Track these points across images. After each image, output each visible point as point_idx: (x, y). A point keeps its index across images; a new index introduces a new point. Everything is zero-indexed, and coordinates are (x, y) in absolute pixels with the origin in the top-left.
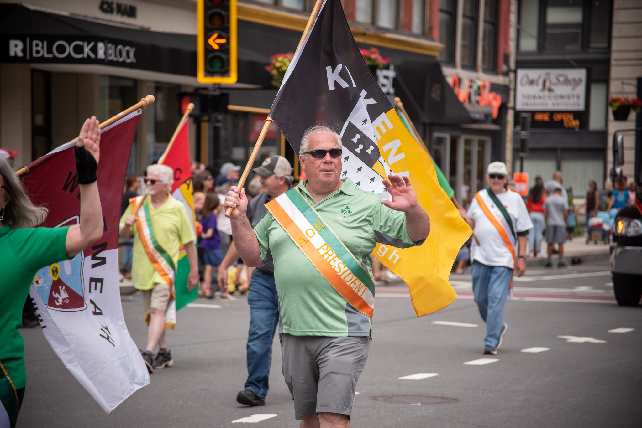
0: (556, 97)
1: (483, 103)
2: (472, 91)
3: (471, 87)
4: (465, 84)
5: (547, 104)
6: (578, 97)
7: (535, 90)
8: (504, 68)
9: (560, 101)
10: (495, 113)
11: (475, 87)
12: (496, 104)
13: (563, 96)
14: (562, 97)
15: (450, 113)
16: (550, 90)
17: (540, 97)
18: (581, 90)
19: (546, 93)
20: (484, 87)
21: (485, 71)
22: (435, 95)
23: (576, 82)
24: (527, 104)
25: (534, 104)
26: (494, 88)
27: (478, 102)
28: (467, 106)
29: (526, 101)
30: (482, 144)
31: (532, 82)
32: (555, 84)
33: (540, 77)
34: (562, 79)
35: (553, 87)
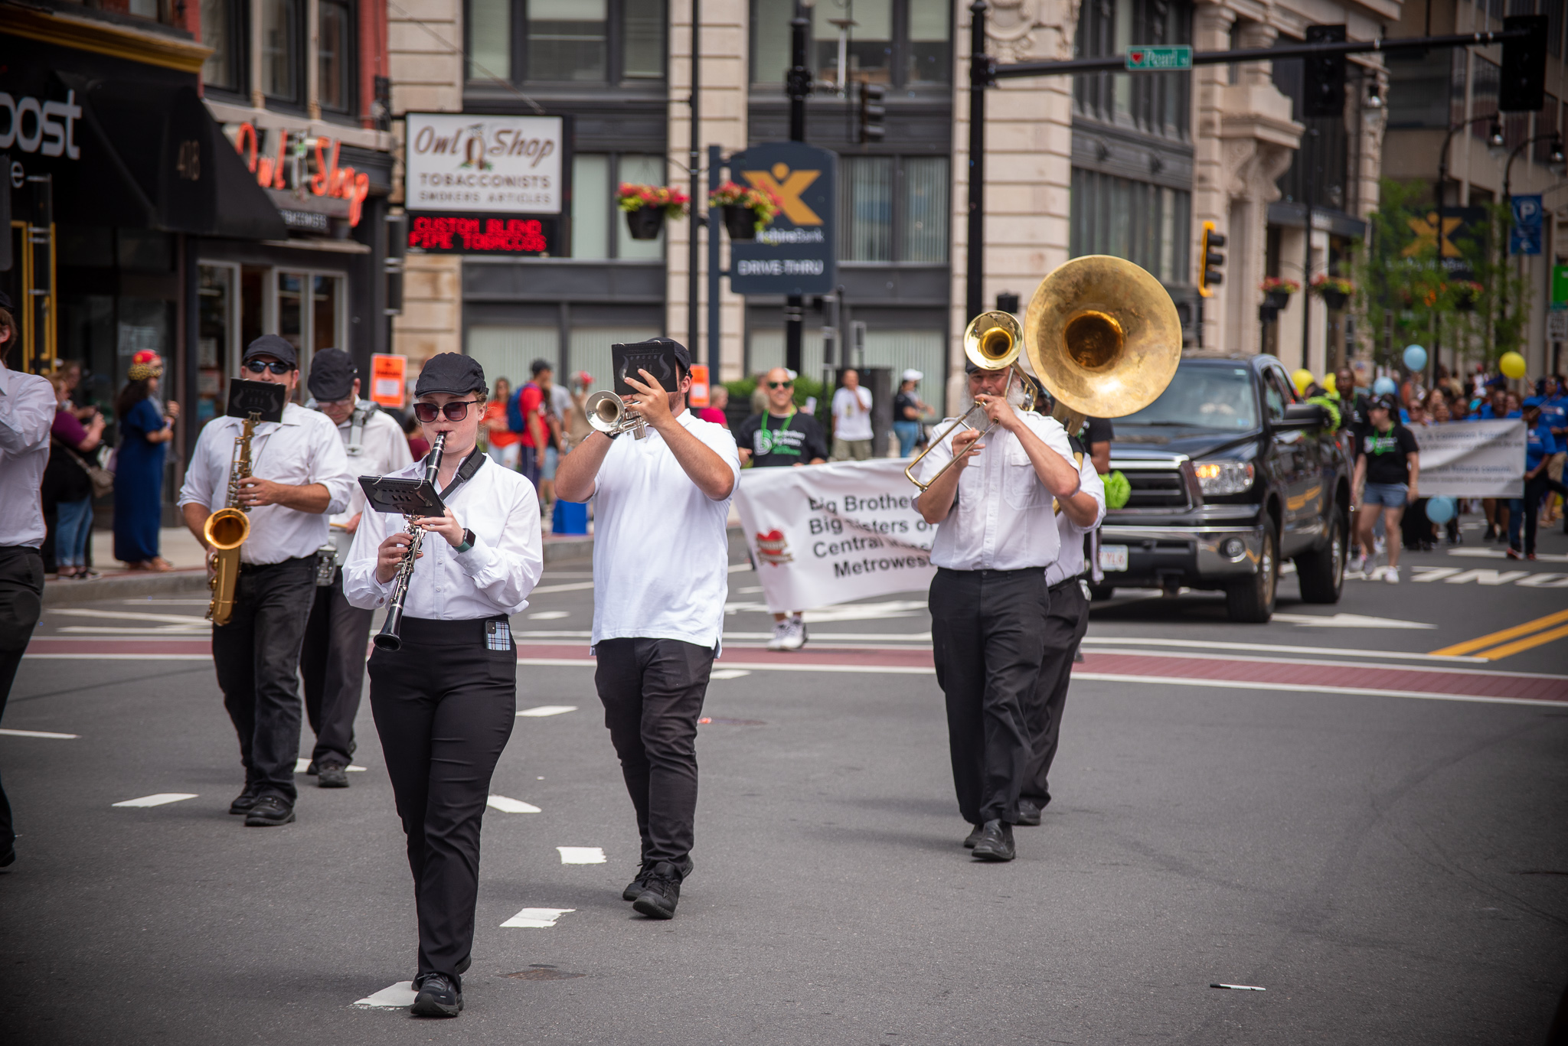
0: (497, 182)
1: (321, 190)
2: (294, 160)
3: (289, 151)
4: (276, 142)
5: (476, 198)
6: (546, 184)
7: (450, 163)
8: (376, 110)
9: (505, 190)
10: (355, 218)
11: (301, 153)
12: (356, 194)
13: (512, 178)
14: (509, 181)
15: (229, 212)
16: (483, 165)
17: (459, 181)
18: (551, 165)
19: (474, 170)
20: (324, 152)
21: (327, 114)
22: (187, 166)
23: (540, 149)
24: (432, 196)
25: (449, 197)
26: (350, 155)
27: (309, 187)
28: (278, 196)
29: (429, 188)
30: (326, 287)
31: (441, 146)
32: (491, 151)
33: (459, 133)
34: (508, 139)
35: (488, 158)
